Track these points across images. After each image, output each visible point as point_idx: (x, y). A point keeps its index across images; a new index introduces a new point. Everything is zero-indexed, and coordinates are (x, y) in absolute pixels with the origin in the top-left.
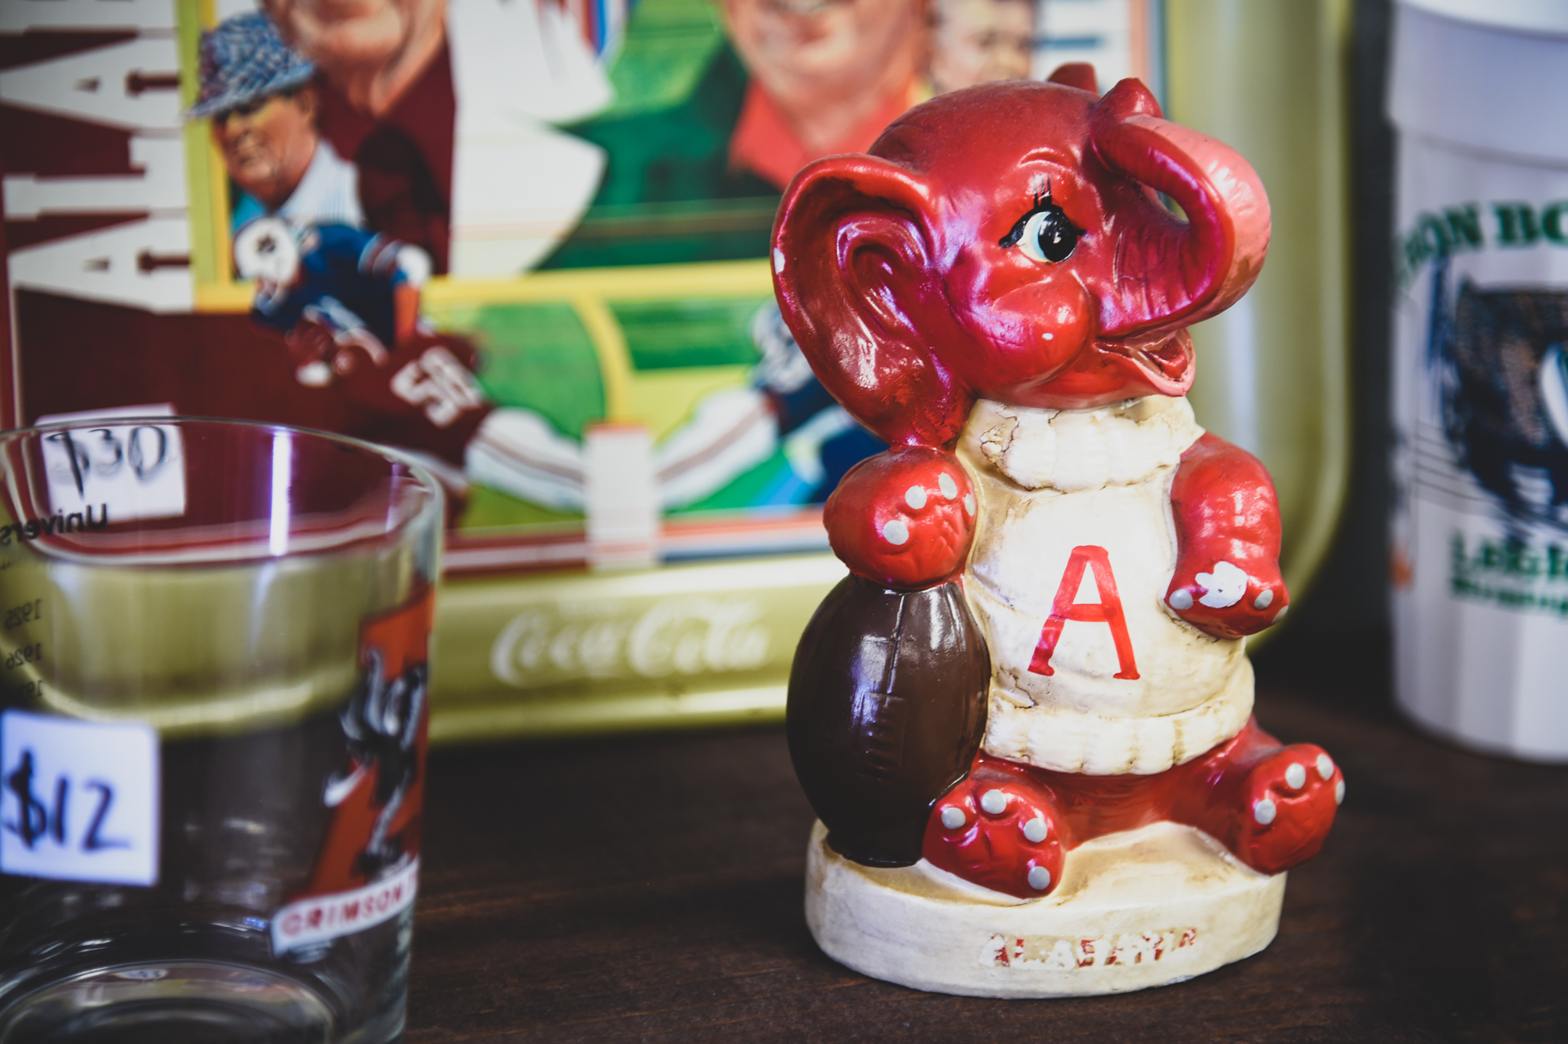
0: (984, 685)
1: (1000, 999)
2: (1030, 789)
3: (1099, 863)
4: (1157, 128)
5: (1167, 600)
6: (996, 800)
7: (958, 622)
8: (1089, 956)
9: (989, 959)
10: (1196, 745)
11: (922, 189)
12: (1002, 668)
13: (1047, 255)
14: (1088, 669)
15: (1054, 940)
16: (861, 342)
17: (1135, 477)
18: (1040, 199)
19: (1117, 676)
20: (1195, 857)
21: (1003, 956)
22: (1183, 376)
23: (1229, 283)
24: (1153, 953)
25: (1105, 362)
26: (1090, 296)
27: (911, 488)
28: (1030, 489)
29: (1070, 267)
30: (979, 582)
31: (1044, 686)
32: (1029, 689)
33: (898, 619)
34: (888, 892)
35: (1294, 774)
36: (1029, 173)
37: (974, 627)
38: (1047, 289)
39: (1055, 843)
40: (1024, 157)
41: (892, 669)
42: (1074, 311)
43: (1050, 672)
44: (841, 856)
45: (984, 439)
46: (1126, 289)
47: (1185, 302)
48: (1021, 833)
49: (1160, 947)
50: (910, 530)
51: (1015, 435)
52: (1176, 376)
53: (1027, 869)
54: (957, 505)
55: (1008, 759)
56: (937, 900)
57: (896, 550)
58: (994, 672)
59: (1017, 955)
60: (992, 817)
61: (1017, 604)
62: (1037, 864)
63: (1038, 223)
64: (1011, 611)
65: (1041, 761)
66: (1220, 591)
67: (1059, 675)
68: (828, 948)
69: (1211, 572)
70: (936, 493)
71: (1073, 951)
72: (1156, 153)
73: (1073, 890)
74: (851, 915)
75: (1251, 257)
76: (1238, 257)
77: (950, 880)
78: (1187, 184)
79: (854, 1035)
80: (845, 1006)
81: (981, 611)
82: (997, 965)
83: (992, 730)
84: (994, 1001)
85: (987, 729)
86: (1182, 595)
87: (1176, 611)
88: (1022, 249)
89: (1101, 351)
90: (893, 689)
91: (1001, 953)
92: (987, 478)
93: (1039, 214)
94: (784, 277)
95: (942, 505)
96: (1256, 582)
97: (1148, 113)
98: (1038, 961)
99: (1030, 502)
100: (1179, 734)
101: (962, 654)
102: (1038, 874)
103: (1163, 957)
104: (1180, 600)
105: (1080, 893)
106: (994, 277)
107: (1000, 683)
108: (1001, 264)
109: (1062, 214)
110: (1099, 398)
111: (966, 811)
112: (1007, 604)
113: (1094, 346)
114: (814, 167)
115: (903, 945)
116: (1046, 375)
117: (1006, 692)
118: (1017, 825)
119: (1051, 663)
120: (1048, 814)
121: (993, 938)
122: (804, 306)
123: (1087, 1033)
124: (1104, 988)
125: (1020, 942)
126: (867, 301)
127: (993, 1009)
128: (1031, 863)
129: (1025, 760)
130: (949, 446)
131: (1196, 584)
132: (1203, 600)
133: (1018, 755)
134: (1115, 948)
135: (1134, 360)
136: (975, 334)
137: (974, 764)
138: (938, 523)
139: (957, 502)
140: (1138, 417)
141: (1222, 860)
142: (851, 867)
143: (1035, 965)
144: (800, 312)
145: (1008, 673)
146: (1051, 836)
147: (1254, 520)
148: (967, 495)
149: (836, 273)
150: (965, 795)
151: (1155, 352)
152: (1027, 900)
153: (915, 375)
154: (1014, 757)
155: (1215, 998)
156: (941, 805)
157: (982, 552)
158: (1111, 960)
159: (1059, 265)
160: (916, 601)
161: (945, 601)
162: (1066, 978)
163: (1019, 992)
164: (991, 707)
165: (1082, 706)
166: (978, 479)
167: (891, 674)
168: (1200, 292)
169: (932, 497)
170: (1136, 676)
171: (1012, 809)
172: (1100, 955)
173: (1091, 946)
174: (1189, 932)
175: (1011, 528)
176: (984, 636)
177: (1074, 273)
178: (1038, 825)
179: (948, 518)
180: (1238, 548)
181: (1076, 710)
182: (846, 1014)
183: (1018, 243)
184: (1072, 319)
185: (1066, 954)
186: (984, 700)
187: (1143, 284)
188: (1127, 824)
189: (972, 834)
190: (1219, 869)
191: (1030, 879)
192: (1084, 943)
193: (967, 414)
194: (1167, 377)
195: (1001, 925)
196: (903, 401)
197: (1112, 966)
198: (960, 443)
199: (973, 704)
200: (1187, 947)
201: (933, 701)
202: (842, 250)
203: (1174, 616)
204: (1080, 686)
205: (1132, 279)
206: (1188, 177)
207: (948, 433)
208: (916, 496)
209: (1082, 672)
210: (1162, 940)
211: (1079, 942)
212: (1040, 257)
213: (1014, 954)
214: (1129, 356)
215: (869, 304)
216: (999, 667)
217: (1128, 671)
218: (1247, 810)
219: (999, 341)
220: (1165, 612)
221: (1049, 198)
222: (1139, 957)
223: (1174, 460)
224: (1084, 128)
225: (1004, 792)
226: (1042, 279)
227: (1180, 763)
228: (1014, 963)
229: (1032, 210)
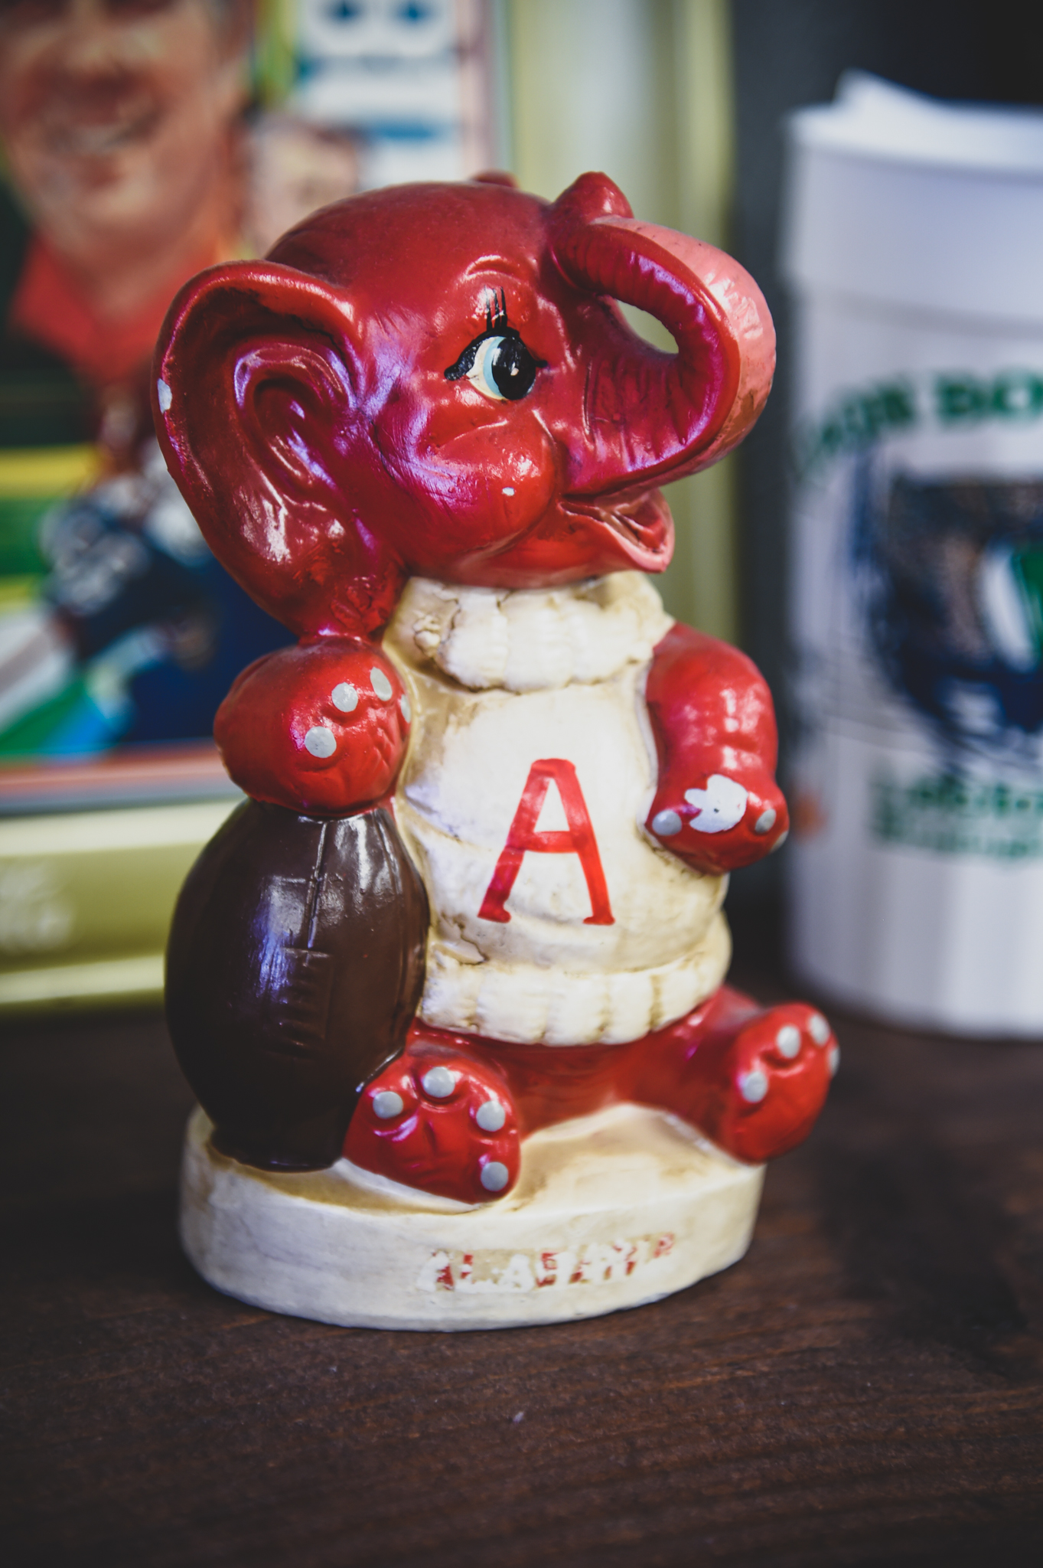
0: (422, 938)
1: (440, 1333)
2: (481, 1066)
3: (556, 1157)
4: (639, 229)
5: (649, 824)
6: (443, 1079)
7: (392, 857)
8: (551, 1272)
9: (428, 1281)
10: (674, 1007)
11: (346, 309)
12: (444, 915)
13: (502, 391)
14: (553, 912)
15: (508, 1254)
16: (267, 505)
17: (604, 672)
18: (494, 318)
19: (588, 921)
20: (665, 1145)
21: (446, 1277)
22: (662, 547)
23: (732, 424)
24: (624, 1266)
25: (573, 527)
26: (555, 443)
27: (339, 687)
28: (475, 690)
29: (530, 406)
30: (414, 808)
31: (497, 936)
32: (479, 940)
33: (319, 854)
34: (300, 1202)
35: (787, 1039)
36: (474, 289)
37: (410, 864)
38: (505, 433)
39: (513, 1132)
40: (472, 266)
41: (314, 916)
42: (536, 461)
43: (505, 917)
44: (235, 1161)
45: (418, 627)
46: (599, 432)
47: (674, 448)
48: (473, 1121)
49: (633, 1259)
50: (338, 738)
51: (457, 622)
52: (653, 545)
53: (479, 1168)
54: (392, 708)
55: (452, 1029)
56: (365, 1210)
57: (321, 765)
58: (434, 920)
59: (464, 1275)
60: (435, 1100)
61: (463, 833)
62: (492, 1159)
63: (489, 351)
64: (455, 843)
65: (493, 1029)
66: (716, 811)
67: (518, 922)
68: (218, 1278)
69: (703, 787)
70: (368, 693)
71: (532, 1267)
72: (642, 260)
73: (530, 1191)
74: (249, 1234)
75: (757, 392)
76: (742, 391)
77: (380, 1183)
78: (682, 298)
79: (270, 1386)
80: (250, 1350)
81: (417, 844)
82: (439, 1289)
83: (431, 993)
84: (434, 1335)
85: (425, 992)
86: (667, 818)
87: (659, 838)
88: (472, 382)
89: (569, 513)
90: (315, 941)
91: (444, 1274)
92: (424, 677)
93: (492, 339)
94: (172, 417)
95: (375, 708)
96: (755, 799)
97: (620, 214)
98: (489, 1282)
99: (475, 707)
100: (657, 992)
101: (399, 897)
102: (493, 1171)
103: (636, 1270)
104: (666, 823)
105: (539, 1195)
106: (435, 417)
107: (442, 934)
108: (445, 402)
109: (518, 339)
110: (555, 576)
111: (404, 1094)
112: (451, 835)
113: (560, 507)
114: (208, 275)
115: (319, 1268)
116: (503, 543)
117: (450, 946)
118: (469, 1111)
119: (507, 907)
120: (503, 1096)
121: (434, 1255)
122: (197, 454)
123: (556, 1369)
124: (565, 1311)
125: (468, 1259)
126: (273, 452)
127: (435, 1345)
128: (483, 1159)
129: (473, 1029)
130: (376, 635)
131: (685, 803)
132: (696, 824)
133: (464, 1024)
134: (582, 1263)
135: (606, 525)
136: (415, 490)
137: (409, 1037)
138: (372, 730)
139: (392, 706)
140: (602, 600)
141: (697, 1150)
142: (250, 1173)
143: (485, 1287)
144: (192, 461)
145: (451, 922)
146: (510, 1123)
147: (749, 725)
148: (403, 697)
149: (233, 416)
150: (401, 1075)
151: (630, 516)
152: (477, 1205)
153: (335, 545)
154: (459, 1027)
155: (697, 1319)
156: (370, 1091)
157: (417, 773)
158: (577, 1277)
159: (518, 406)
160: (341, 832)
161: (376, 832)
162: (522, 1301)
163: (465, 1321)
164: (431, 964)
165: (544, 960)
166: (410, 676)
167: (312, 922)
168: (694, 435)
169: (365, 698)
170: (609, 920)
171: (462, 1089)
172: (564, 1270)
173: (553, 1260)
174: (664, 1239)
175: (453, 737)
176: (421, 875)
177: (536, 413)
178: (494, 1110)
179: (382, 724)
180: (729, 757)
181: (537, 965)
182: (254, 1359)
183: (468, 374)
184: (536, 473)
185: (523, 1271)
186: (422, 955)
187: (623, 427)
188: (584, 1107)
189: (409, 1125)
190: (695, 1160)
191: (484, 1178)
192: (546, 1256)
193: (398, 595)
194: (644, 547)
195: (446, 1238)
196: (320, 578)
197: (577, 1285)
198: (387, 634)
199: (411, 959)
200: (662, 1258)
201: (366, 956)
202: (240, 385)
203: (655, 843)
204: (542, 934)
205: (606, 421)
206: (679, 289)
207: (376, 619)
208: (345, 696)
209: (546, 917)
210: (635, 1250)
211: (539, 1257)
212: (493, 393)
213: (459, 1275)
214: (600, 519)
215: (276, 455)
216: (439, 914)
217: (601, 914)
218: (729, 1084)
219: (446, 499)
220: (645, 840)
221: (505, 317)
222: (608, 1272)
223: (645, 654)
224: (539, 233)
225: (451, 1069)
226: (497, 421)
227: (657, 1029)
228: (460, 1285)
229: (484, 333)
